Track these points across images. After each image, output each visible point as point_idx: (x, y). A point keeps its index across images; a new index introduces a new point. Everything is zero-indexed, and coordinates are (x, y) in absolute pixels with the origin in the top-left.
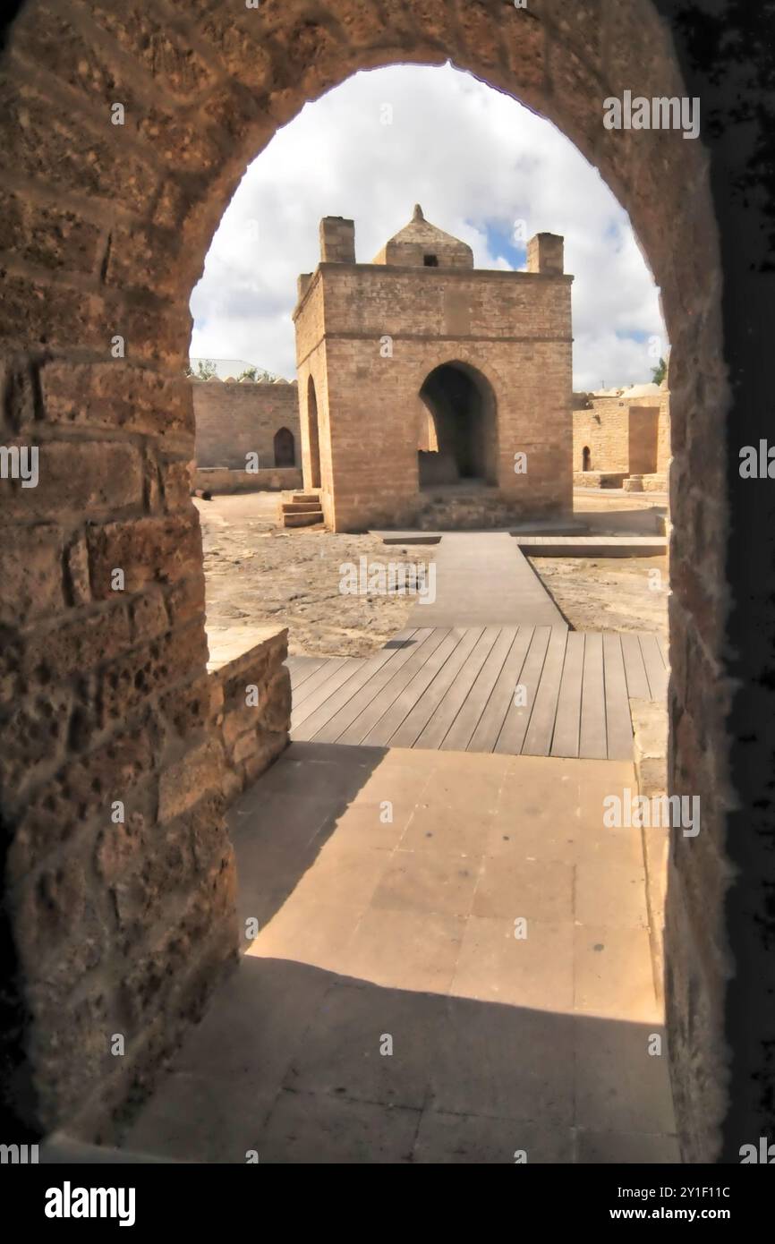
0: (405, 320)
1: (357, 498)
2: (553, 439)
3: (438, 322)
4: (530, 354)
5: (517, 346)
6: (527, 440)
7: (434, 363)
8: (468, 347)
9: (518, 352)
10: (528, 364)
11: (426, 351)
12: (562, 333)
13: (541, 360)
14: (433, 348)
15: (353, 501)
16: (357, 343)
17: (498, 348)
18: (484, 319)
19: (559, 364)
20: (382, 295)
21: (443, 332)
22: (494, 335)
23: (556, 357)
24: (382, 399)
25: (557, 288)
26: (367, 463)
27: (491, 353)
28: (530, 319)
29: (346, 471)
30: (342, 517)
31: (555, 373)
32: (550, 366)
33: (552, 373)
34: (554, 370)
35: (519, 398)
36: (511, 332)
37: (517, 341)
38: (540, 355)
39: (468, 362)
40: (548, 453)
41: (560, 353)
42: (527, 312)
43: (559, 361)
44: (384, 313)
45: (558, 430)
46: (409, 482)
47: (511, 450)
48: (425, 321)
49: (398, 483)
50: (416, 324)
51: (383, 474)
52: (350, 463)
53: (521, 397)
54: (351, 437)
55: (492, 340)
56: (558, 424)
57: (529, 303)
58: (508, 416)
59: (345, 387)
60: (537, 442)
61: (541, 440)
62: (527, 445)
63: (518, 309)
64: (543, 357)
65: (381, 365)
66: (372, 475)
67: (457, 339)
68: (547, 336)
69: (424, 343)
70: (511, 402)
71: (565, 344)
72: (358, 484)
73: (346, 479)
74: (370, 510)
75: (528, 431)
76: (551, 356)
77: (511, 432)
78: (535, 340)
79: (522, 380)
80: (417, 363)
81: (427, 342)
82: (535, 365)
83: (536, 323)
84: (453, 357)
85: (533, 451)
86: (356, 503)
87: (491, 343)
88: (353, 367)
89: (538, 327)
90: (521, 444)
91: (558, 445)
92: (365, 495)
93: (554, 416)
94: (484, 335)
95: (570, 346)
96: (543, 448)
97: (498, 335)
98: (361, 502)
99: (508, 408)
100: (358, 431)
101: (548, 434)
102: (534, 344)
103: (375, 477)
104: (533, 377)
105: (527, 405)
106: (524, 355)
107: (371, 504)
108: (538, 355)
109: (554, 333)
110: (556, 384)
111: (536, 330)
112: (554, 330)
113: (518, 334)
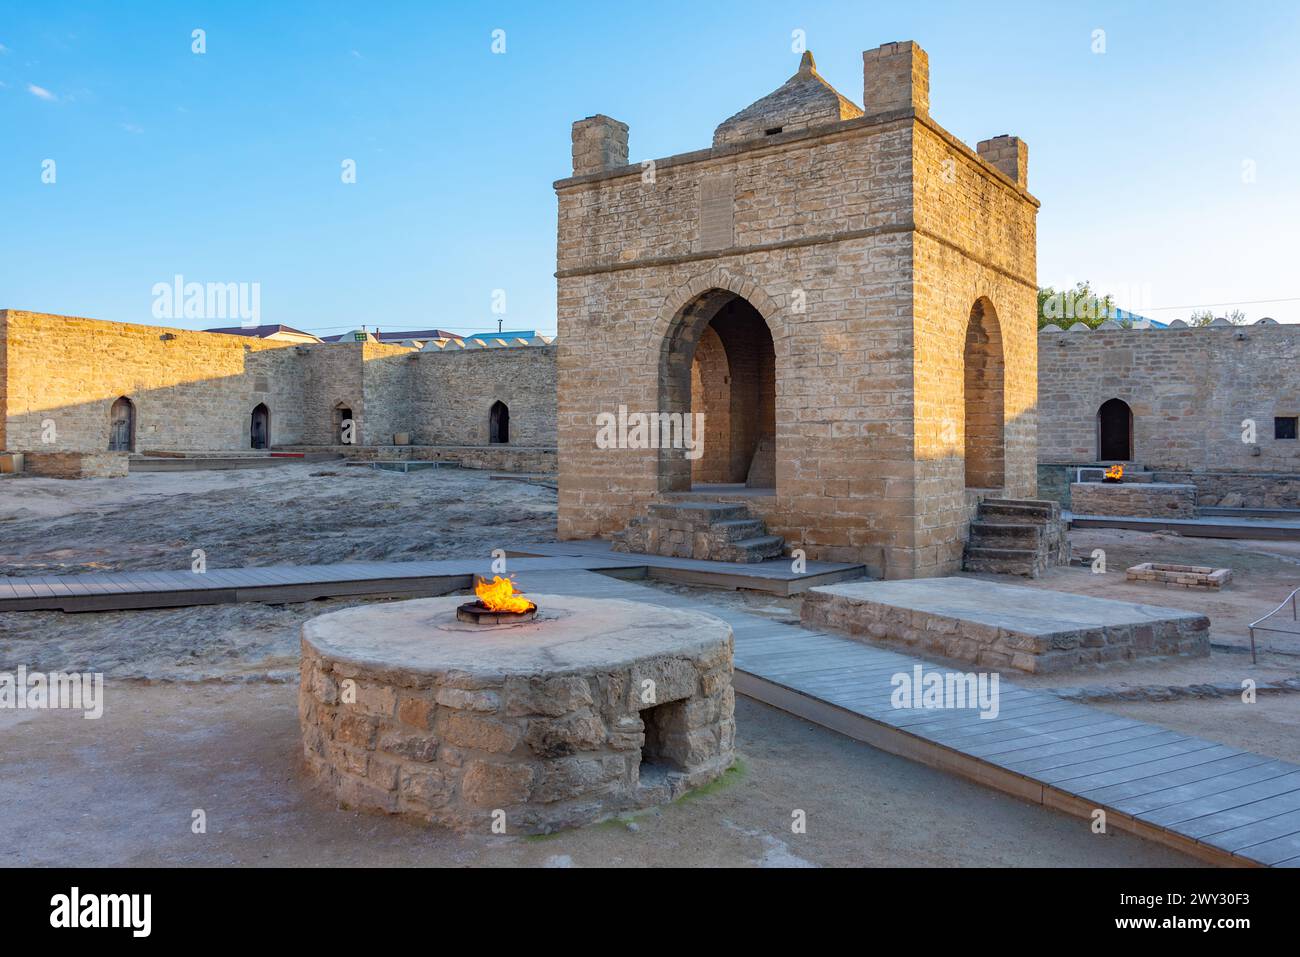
0: (648, 238)
1: (582, 494)
2: (873, 415)
3: (690, 234)
4: (832, 263)
5: (806, 253)
6: (827, 414)
7: (685, 296)
8: (728, 265)
9: (810, 263)
10: (827, 280)
11: (672, 280)
12: (894, 216)
13: (851, 271)
14: (682, 273)
16: (590, 280)
17: (776, 260)
18: (757, 218)
19: (887, 275)
20: (622, 209)
21: (696, 249)
22: (770, 241)
23: (882, 264)
24: (616, 355)
25: (883, 137)
26: (596, 446)
27: (765, 269)
28: (833, 202)
29: (571, 456)
30: (566, 520)
31: (878, 291)
32: (867, 281)
33: (872, 293)
34: (876, 286)
35: (811, 341)
36: (798, 231)
37: (809, 245)
38: (850, 263)
39: (731, 290)
40: (864, 438)
41: (890, 254)
42: (826, 193)
43: (886, 269)
44: (622, 234)
45: (884, 397)
46: (645, 476)
47: (795, 431)
48: (672, 235)
49: (631, 477)
50: (661, 242)
51: (612, 463)
52: (578, 445)
53: (815, 340)
54: (579, 409)
55: (768, 249)
56: (884, 385)
57: (833, 177)
58: (791, 374)
59: (575, 341)
60: (843, 418)
61: (850, 414)
62: (824, 422)
63: (812, 189)
64: (854, 266)
65: (616, 307)
66: (601, 463)
67: (714, 256)
68: (863, 227)
69: (670, 268)
70: (797, 348)
71: (899, 236)
72: (584, 475)
73: (572, 467)
74: (598, 513)
75: (827, 400)
76: (870, 263)
77: (797, 400)
78: (839, 238)
79: (816, 309)
80: (659, 299)
81: (674, 267)
82: (839, 282)
83: (844, 208)
84: (708, 284)
85: (836, 434)
86: (581, 501)
87: (766, 255)
88: (584, 312)
89: (847, 213)
90: (813, 422)
91: (886, 425)
92: (592, 491)
93: (874, 370)
94: (755, 243)
95: (910, 238)
96: (853, 429)
97: (778, 239)
98: (587, 499)
99: (793, 358)
100: (586, 400)
101: (863, 403)
102: (837, 246)
103: (605, 466)
104: (837, 303)
105: (824, 353)
106: (820, 266)
107: (598, 505)
108: (845, 264)
109: (877, 219)
110: (880, 313)
111: (841, 221)
112: (877, 215)
113: (811, 233)
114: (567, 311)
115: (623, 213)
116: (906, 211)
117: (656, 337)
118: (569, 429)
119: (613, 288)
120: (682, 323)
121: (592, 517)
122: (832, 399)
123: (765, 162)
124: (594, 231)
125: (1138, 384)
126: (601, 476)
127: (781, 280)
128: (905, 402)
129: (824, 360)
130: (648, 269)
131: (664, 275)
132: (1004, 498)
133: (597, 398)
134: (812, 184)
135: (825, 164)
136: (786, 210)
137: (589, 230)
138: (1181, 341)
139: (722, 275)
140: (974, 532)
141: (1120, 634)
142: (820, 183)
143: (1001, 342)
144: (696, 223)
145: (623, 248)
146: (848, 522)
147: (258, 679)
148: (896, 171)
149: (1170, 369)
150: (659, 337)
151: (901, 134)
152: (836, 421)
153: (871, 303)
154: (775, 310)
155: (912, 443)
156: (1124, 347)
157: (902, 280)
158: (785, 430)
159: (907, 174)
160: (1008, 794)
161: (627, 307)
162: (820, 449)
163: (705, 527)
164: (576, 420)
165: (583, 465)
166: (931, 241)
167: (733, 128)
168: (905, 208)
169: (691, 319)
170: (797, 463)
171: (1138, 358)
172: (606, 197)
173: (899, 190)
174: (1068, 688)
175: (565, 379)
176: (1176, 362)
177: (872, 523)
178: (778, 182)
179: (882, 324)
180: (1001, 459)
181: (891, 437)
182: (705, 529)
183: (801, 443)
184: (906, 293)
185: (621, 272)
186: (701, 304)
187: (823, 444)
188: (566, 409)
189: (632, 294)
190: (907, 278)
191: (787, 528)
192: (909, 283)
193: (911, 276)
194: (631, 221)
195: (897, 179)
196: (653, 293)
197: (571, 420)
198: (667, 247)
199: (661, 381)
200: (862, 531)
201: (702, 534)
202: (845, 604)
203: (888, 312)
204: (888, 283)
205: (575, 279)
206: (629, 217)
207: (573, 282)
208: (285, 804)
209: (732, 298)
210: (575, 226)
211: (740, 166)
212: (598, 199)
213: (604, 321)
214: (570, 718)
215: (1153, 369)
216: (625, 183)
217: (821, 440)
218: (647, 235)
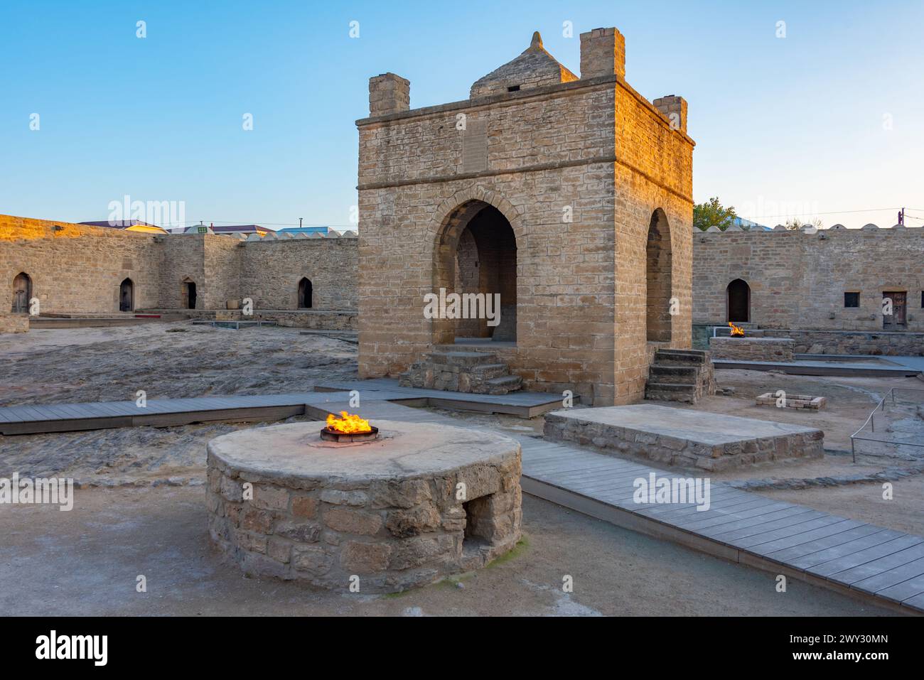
0: (425, 162)
1: (376, 346)
2: (586, 291)
3: (456, 160)
4: (557, 183)
5: (540, 176)
6: (554, 289)
7: (451, 204)
8: (483, 183)
9: (542, 183)
10: (554, 195)
11: (442, 193)
12: (602, 151)
13: (571, 189)
14: (450, 188)
16: (382, 192)
17: (518, 180)
18: (503, 150)
19: (596, 192)
20: (406, 141)
21: (460, 171)
22: (514, 167)
23: (593, 185)
24: (402, 246)
25: (594, 95)
26: (386, 311)
27: (510, 187)
28: (558, 140)
29: (369, 318)
30: (364, 364)
31: (590, 203)
32: (582, 196)
33: (586, 204)
34: (588, 200)
35: (543, 238)
36: (534, 160)
37: (541, 170)
38: (570, 183)
39: (485, 201)
40: (580, 307)
41: (598, 178)
42: (554, 133)
43: (595, 188)
44: (406, 159)
45: (594, 278)
46: (422, 333)
47: (531, 301)
48: (443, 161)
49: (412, 333)
50: (435, 166)
51: (398, 323)
52: (373, 310)
53: (545, 238)
54: (374, 285)
55: (512, 172)
56: (594, 269)
57: (558, 122)
58: (528, 261)
59: (372, 235)
60: (565, 293)
61: (570, 290)
62: (552, 295)
63: (544, 130)
64: (573, 185)
65: (401, 212)
66: (390, 324)
67: (473, 176)
68: (579, 158)
69: (441, 185)
70: (532, 243)
71: (605, 165)
72: (378, 332)
73: (368, 326)
74: (387, 359)
75: (553, 279)
76: (584, 183)
77: (532, 280)
78: (563, 166)
80: (433, 207)
81: (444, 183)
82: (563, 197)
83: (566, 144)
84: (469, 196)
85: (559, 304)
86: (375, 351)
87: (510, 176)
88: (378, 215)
89: (568, 148)
90: (543, 295)
91: (595, 298)
92: (383, 344)
93: (587, 259)
94: (503, 168)
95: (613, 166)
96: (571, 301)
97: (519, 165)
98: (379, 350)
99: (529, 250)
100: (380, 278)
101: (579, 282)
102: (561, 171)
103: (393, 326)
104: (561, 211)
105: (552, 246)
106: (549, 185)
107: (388, 353)
108: (566, 184)
109: (589, 153)
110: (592, 218)
111: (565, 153)
112: (589, 150)
113: (543, 161)
114: (366, 214)
115: (407, 144)
116: (610, 147)
117: (431, 234)
118: (367, 299)
119: (399, 198)
120: (449, 224)
121: (384, 362)
122: (557, 278)
123: (510, 110)
124: (386, 157)
125: (754, 269)
126: (390, 333)
127: (522, 195)
128: (608, 281)
129: (552, 252)
130: (425, 185)
131: (437, 189)
132: (671, 348)
133: (388, 277)
134: (544, 127)
135: (553, 112)
136: (525, 145)
137: (382, 156)
138: (783, 240)
139: (479, 190)
140: (652, 372)
141: (766, 443)
142: (549, 126)
143: (670, 240)
144: (459, 153)
145: (407, 170)
146: (567, 366)
147: (162, 483)
148: (603, 119)
149: (775, 259)
150: (432, 234)
151: (607, 93)
152: (560, 294)
153: (585, 212)
154: (517, 216)
155: (613, 310)
156: (745, 243)
157: (606, 195)
158: (524, 301)
159: (611, 122)
160: (714, 556)
161: (409, 211)
162: (548, 314)
163: (468, 370)
164: (372, 292)
165: (377, 325)
166: (625, 169)
167: (485, 85)
168: (610, 145)
169: (455, 221)
170: (532, 324)
171: (754, 251)
172: (395, 132)
173: (605, 133)
174: (737, 481)
175: (364, 263)
176: (779, 254)
177: (584, 367)
178: (519, 125)
179: (593, 226)
180: (668, 321)
181: (599, 306)
182: (468, 371)
183: (534, 310)
184: (610, 205)
185: (405, 187)
186: (463, 211)
187: (550, 310)
188: (365, 284)
189: (413, 202)
190: (610, 194)
191: (524, 370)
192: (612, 198)
193: (613, 193)
194: (413, 150)
195: (603, 125)
196: (428, 202)
197: (368, 292)
198: (438, 169)
199: (434, 265)
200: (577, 372)
201: (465, 374)
202: (576, 423)
203: (597, 218)
204: (597, 197)
205: (372, 191)
206: (412, 147)
207: (370, 193)
208: (204, 575)
209: (486, 206)
210: (372, 153)
211: (492, 113)
212: (389, 134)
213: (393, 222)
214: (417, 509)
215: (764, 259)
216: (409, 122)
217: (549, 308)
218: (425, 160)
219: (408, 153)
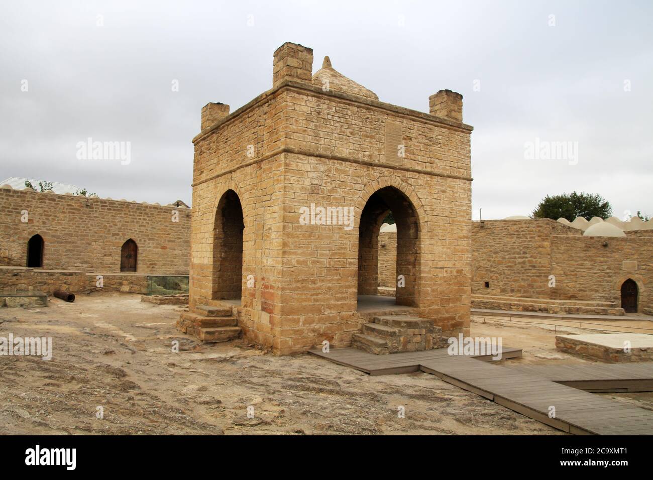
1: (302, 318)
2: (458, 265)
4: (444, 188)
6: (440, 264)
7: (375, 187)
8: (400, 176)
9: (436, 185)
10: (443, 196)
11: (369, 175)
12: (465, 173)
13: (451, 193)
14: (375, 172)
15: (298, 321)
16: (313, 160)
17: (422, 180)
18: (413, 153)
19: (463, 199)
20: (336, 118)
21: (383, 161)
22: (419, 168)
23: (461, 193)
25: (462, 135)
26: (314, 282)
27: (417, 183)
28: (445, 158)
29: (294, 290)
30: (287, 339)
33: (459, 206)
34: (460, 203)
36: (432, 167)
37: (436, 176)
38: (451, 190)
39: (401, 189)
40: (455, 276)
41: (464, 190)
42: (442, 151)
43: (464, 196)
44: (336, 135)
45: (462, 257)
46: (348, 302)
47: (429, 272)
48: (369, 147)
51: (327, 294)
52: (299, 281)
53: (437, 226)
54: (301, 254)
55: (419, 172)
56: (462, 251)
57: (444, 145)
58: (428, 242)
59: (299, 202)
60: (448, 266)
61: (450, 265)
64: (453, 191)
65: (331, 184)
66: (317, 295)
67: (393, 167)
69: (368, 168)
71: (467, 182)
72: (304, 304)
73: (294, 298)
74: (314, 331)
75: (442, 257)
77: (430, 256)
78: (447, 176)
79: (438, 209)
80: (361, 185)
81: (370, 168)
83: (449, 162)
84: (389, 183)
85: (445, 274)
86: (301, 324)
87: (418, 175)
88: (307, 182)
89: (450, 165)
90: (436, 268)
91: (462, 270)
92: (310, 315)
93: (459, 244)
94: (413, 167)
95: (471, 184)
96: (451, 272)
97: (423, 168)
98: (306, 322)
100: (307, 248)
101: (456, 260)
102: (447, 180)
103: (320, 296)
104: (447, 208)
106: (441, 188)
107: (315, 324)
109: (460, 172)
111: (448, 168)
112: (460, 170)
116: (469, 171)
119: (329, 170)
122: (444, 256)
123: (416, 125)
126: (319, 303)
128: (469, 259)
129: (441, 236)
130: (354, 165)
131: (363, 171)
135: (441, 137)
139: (395, 180)
144: (382, 145)
145: (337, 146)
146: (448, 318)
148: (465, 152)
150: (360, 211)
151: (467, 136)
152: (446, 268)
154: (422, 206)
155: (470, 279)
157: (468, 202)
158: (425, 272)
159: (469, 155)
162: (439, 282)
164: (298, 262)
165: (303, 297)
177: (457, 318)
181: (464, 276)
183: (431, 279)
184: (470, 209)
185: (336, 161)
187: (440, 280)
188: (290, 253)
189: (343, 177)
190: (470, 202)
192: (471, 205)
194: (344, 129)
195: (466, 156)
196: (357, 181)
197: (294, 262)
198: (365, 153)
200: (453, 322)
203: (464, 217)
204: (464, 203)
207: (298, 158)
211: (405, 122)
212: (320, 105)
217: (440, 277)
218: (354, 142)
219: (339, 131)
